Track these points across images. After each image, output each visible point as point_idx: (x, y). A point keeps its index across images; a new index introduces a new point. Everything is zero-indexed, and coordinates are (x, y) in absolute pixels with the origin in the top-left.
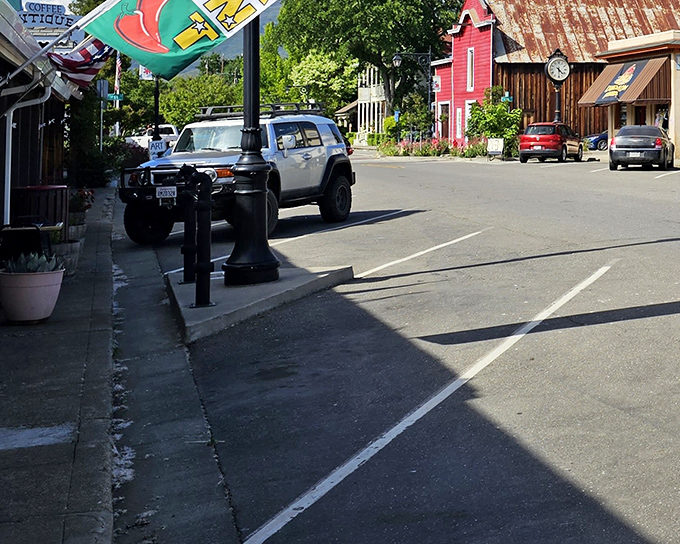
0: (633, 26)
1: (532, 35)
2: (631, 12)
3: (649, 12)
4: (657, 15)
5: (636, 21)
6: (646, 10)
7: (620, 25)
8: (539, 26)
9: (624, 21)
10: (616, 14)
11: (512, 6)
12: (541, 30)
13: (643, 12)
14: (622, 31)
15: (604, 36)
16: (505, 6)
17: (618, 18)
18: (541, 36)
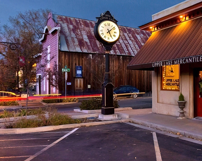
0: (132, 41)
1: (83, 39)
2: (130, 35)
3: (138, 36)
4: (142, 38)
5: (133, 39)
6: (136, 35)
7: (126, 39)
8: (86, 36)
9: (128, 39)
10: (124, 35)
11: (72, 25)
12: (87, 38)
13: (135, 36)
14: (127, 42)
15: (119, 44)
16: (68, 25)
17: (125, 37)
18: (87, 41)
